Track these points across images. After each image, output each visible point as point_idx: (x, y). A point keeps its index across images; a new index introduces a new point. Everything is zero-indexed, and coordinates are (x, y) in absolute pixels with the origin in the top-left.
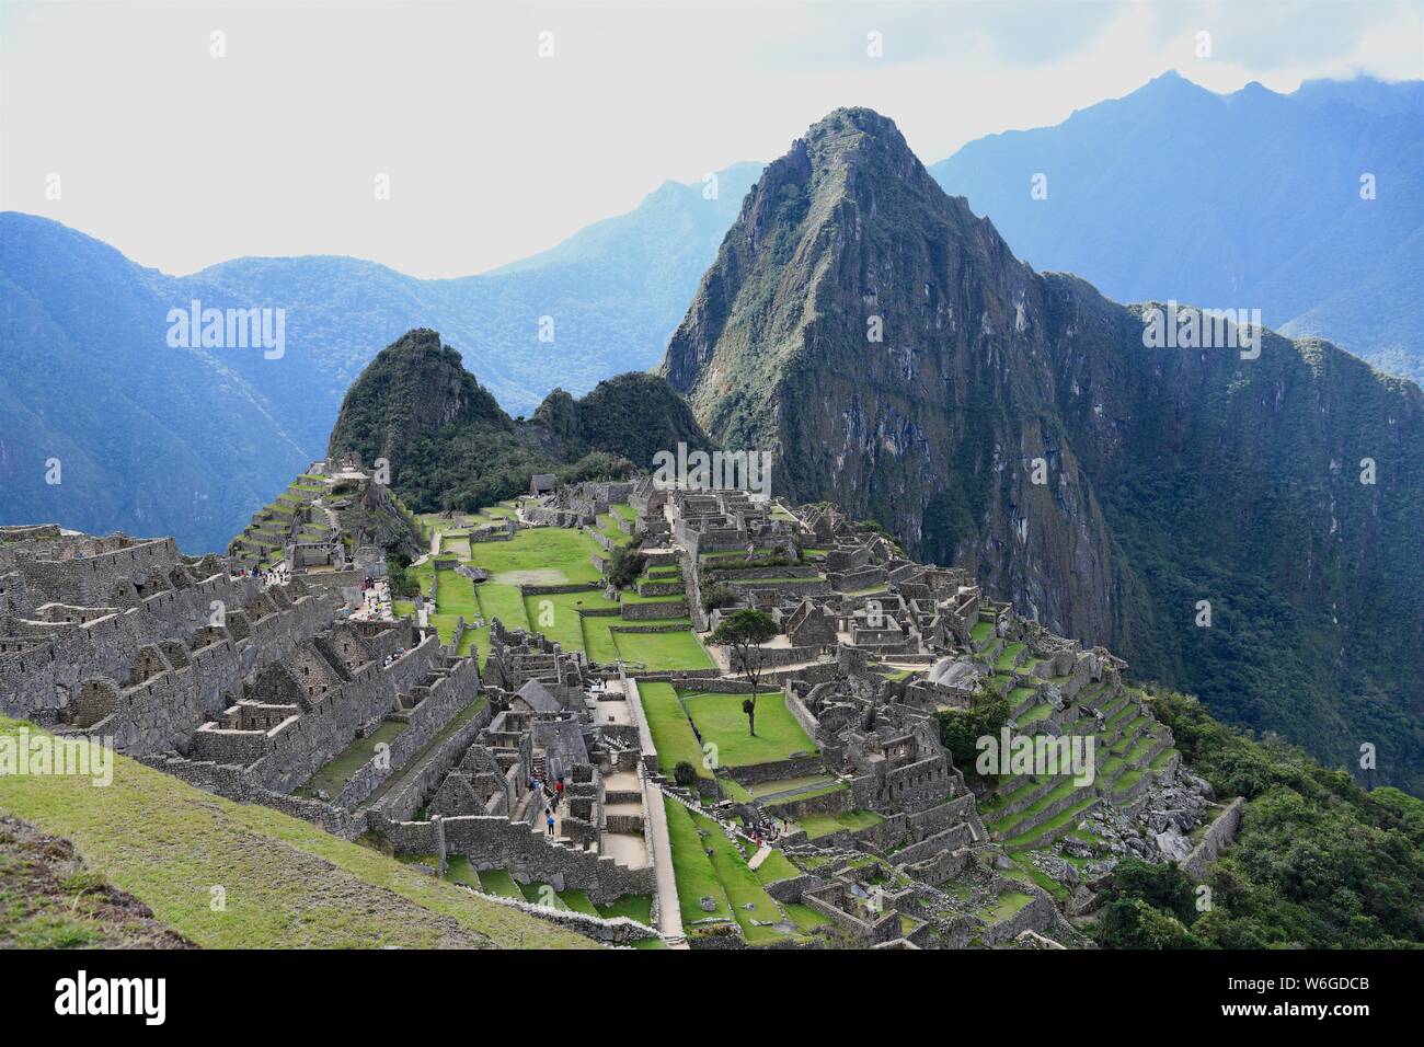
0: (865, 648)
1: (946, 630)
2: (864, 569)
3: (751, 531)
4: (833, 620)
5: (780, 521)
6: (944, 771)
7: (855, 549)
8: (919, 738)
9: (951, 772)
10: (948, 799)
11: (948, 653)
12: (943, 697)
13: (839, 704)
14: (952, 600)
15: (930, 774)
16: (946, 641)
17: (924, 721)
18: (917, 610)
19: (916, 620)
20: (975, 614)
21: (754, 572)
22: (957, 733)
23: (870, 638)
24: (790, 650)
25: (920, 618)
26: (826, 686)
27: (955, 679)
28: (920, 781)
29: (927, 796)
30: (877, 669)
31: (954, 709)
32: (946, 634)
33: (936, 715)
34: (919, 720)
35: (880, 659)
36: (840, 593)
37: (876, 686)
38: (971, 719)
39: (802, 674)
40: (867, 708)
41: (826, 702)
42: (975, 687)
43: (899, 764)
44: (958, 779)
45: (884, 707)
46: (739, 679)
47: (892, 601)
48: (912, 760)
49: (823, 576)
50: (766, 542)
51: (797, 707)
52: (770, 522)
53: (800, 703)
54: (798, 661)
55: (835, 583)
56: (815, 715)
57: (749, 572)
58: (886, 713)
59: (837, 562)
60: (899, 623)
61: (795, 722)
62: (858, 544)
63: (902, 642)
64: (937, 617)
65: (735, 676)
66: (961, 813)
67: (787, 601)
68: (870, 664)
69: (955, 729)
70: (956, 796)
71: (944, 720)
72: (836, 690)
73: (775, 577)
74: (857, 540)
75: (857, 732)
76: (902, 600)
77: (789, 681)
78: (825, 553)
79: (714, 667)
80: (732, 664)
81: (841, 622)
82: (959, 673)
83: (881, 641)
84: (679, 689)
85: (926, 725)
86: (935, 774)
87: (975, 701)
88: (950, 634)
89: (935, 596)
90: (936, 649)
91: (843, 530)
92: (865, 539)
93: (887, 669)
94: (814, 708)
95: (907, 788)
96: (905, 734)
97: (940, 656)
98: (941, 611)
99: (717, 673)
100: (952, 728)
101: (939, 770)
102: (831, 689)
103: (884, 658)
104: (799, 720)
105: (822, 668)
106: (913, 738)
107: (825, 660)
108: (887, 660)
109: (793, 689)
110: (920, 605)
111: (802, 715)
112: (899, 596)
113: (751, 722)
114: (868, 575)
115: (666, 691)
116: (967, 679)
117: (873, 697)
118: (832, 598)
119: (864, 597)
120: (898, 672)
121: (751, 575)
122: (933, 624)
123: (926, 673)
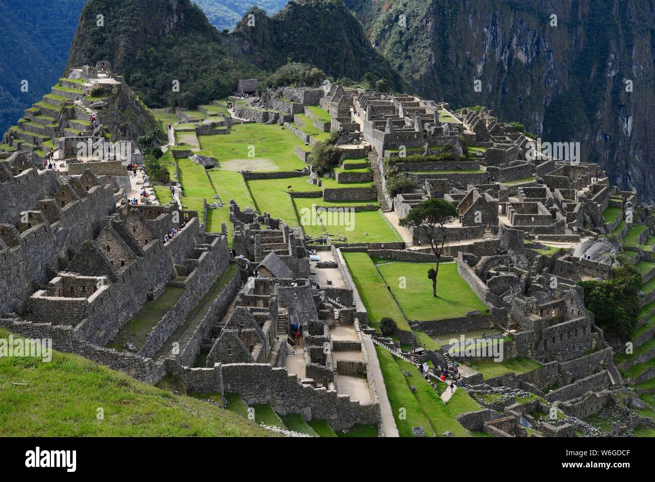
0: (522, 228)
1: (585, 214)
2: (516, 164)
3: (425, 131)
4: (494, 205)
5: (449, 124)
6: (588, 329)
7: (507, 147)
8: (568, 302)
9: (593, 330)
10: (591, 351)
11: (588, 234)
12: (586, 270)
13: (503, 274)
14: (587, 189)
15: (576, 330)
16: (585, 223)
17: (572, 289)
18: (561, 198)
19: (560, 206)
20: (606, 201)
21: (429, 164)
22: (598, 299)
23: (525, 221)
24: (460, 229)
25: (565, 205)
26: (491, 259)
27: (596, 255)
28: (569, 336)
29: (574, 348)
30: (532, 246)
31: (595, 279)
32: (585, 217)
33: (581, 284)
34: (568, 288)
35: (533, 238)
36: (497, 183)
37: (531, 260)
38: (609, 288)
39: (470, 248)
40: (524, 276)
41: (492, 271)
42: (613, 262)
43: (551, 322)
44: (599, 335)
45: (538, 277)
46: (420, 251)
47: (540, 190)
48: (561, 319)
49: (484, 169)
50: (438, 141)
51: (469, 274)
52: (440, 124)
53: (471, 272)
54: (467, 238)
55: (493, 175)
56: (484, 282)
57: (424, 165)
58: (540, 281)
59: (493, 158)
60: (548, 209)
61: (467, 287)
62: (508, 142)
63: (551, 225)
64: (579, 205)
65: (418, 248)
66: (602, 362)
67: (454, 189)
68: (526, 242)
69: (597, 296)
70: (597, 349)
71: (587, 288)
72: (499, 262)
73: (445, 169)
74: (508, 139)
75: (518, 296)
76: (548, 189)
77: (460, 254)
78: (484, 150)
79: (400, 241)
80: (414, 238)
81: (500, 207)
82: (600, 250)
83: (534, 223)
84: (375, 258)
85: (573, 292)
86: (581, 331)
87: (613, 274)
88: (588, 218)
89: (573, 186)
90: (579, 231)
91: (497, 131)
92: (514, 138)
93: (539, 246)
94: (483, 275)
95: (558, 341)
96: (554, 298)
97: (583, 236)
98: (581, 199)
99: (403, 245)
100: (594, 295)
101: (584, 328)
102: (496, 262)
103: (537, 237)
104: (471, 285)
105: (487, 243)
106: (563, 302)
107: (489, 237)
108: (540, 238)
109: (464, 260)
110: (563, 193)
111: (473, 281)
112: (545, 186)
113: (434, 286)
114: (519, 168)
115: (363, 259)
116: (607, 255)
117: (528, 268)
118: (491, 187)
119: (517, 186)
120: (549, 249)
121: (426, 168)
122: (576, 210)
123: (571, 251)
